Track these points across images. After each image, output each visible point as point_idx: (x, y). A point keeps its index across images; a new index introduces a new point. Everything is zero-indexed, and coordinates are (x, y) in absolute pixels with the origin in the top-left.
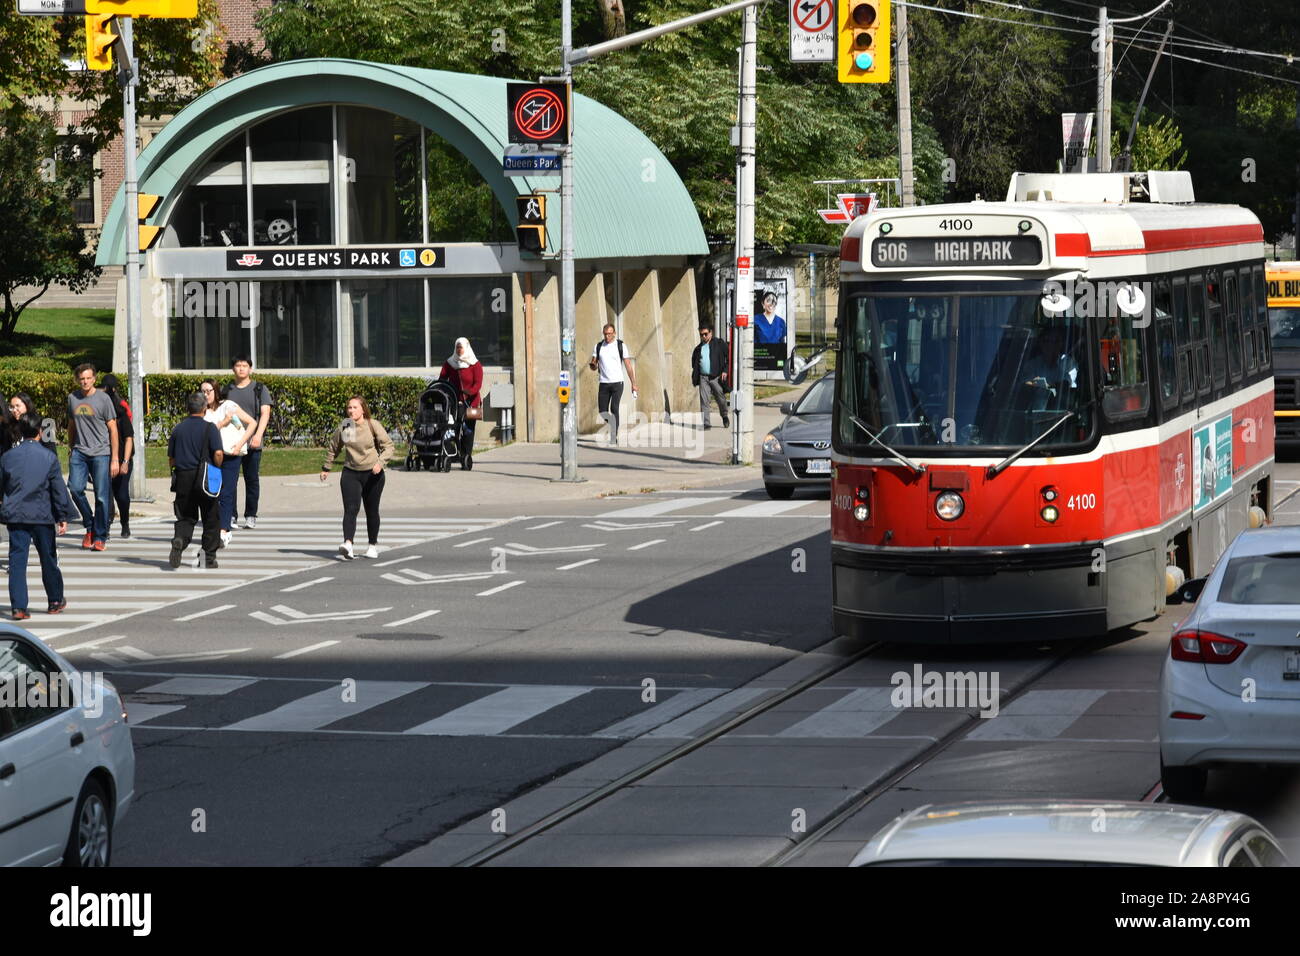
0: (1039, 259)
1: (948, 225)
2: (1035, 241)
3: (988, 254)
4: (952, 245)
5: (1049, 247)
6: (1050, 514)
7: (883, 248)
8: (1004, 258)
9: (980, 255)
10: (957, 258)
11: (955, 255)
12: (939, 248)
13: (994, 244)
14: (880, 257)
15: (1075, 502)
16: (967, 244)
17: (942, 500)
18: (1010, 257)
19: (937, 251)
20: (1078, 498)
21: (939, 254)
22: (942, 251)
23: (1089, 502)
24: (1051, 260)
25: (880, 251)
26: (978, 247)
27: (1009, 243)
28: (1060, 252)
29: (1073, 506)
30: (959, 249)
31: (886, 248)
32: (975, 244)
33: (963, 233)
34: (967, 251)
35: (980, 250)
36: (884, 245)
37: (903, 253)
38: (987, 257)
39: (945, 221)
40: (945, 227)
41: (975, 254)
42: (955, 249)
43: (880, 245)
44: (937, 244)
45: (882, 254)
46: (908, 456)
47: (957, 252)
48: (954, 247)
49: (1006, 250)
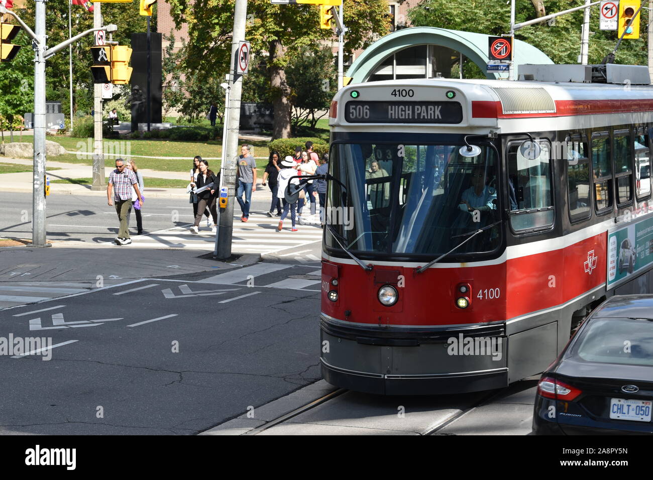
0: (459, 119)
1: (397, 93)
2: (458, 106)
3: (425, 114)
4: (400, 107)
5: (467, 112)
6: (462, 303)
7: (353, 109)
8: (436, 118)
9: (419, 114)
10: (403, 117)
11: (402, 115)
12: (392, 110)
13: (429, 107)
14: (351, 115)
15: (484, 294)
16: (411, 107)
17: (382, 291)
18: (440, 117)
19: (390, 112)
20: (486, 291)
21: (391, 114)
22: (393, 112)
23: (494, 293)
24: (469, 120)
25: (351, 111)
26: (418, 109)
27: (440, 107)
28: (476, 114)
29: (481, 297)
30: (405, 111)
31: (355, 109)
32: (416, 107)
33: (407, 99)
34: (410, 112)
35: (419, 112)
36: (354, 107)
37: (366, 112)
38: (424, 116)
39: (395, 90)
40: (395, 95)
41: (416, 114)
42: (402, 110)
43: (352, 107)
44: (390, 107)
45: (353, 113)
46: (360, 259)
47: (403, 113)
48: (402, 109)
49: (437, 112)
